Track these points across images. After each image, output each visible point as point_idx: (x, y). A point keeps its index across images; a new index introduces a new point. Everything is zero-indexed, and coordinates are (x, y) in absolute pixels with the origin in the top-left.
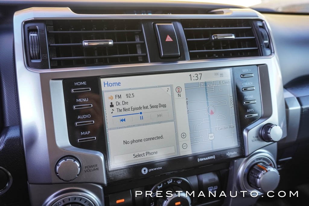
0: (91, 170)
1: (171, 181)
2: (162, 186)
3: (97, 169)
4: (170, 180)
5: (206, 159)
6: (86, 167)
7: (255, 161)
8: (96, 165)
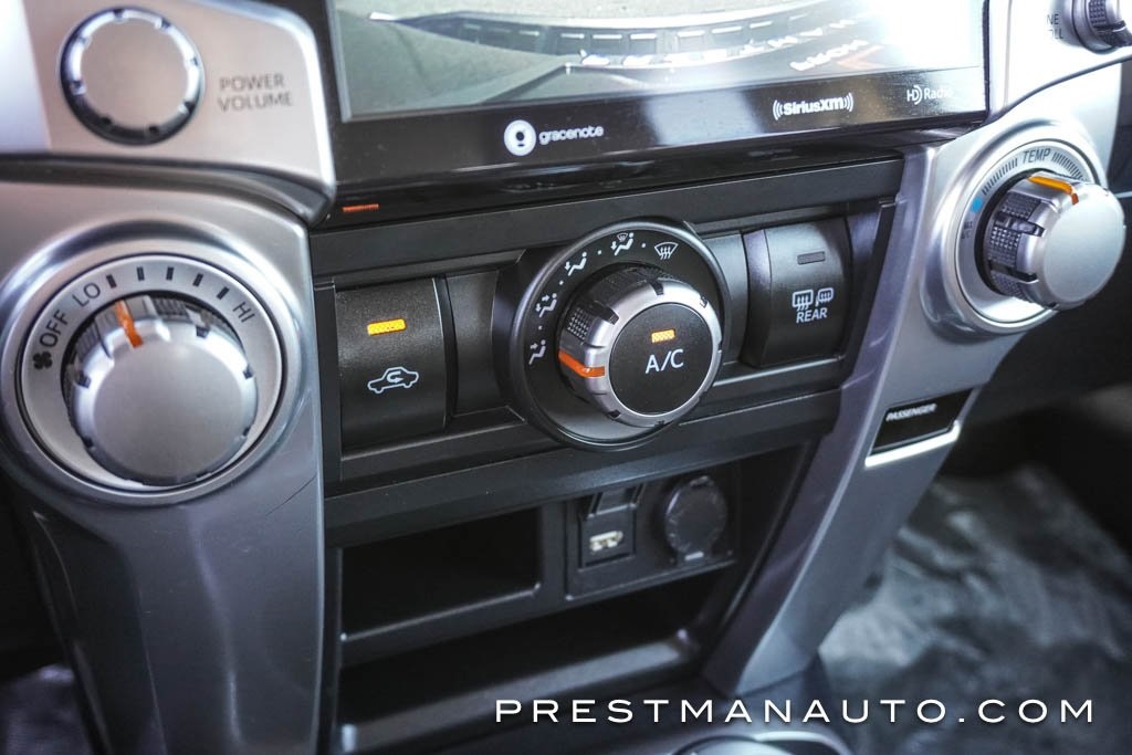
0: (252, 102)
1: (630, 242)
2: (584, 261)
3: (284, 99)
4: (622, 239)
5: (811, 110)
6: (224, 83)
7: (1020, 162)
8: (279, 80)
